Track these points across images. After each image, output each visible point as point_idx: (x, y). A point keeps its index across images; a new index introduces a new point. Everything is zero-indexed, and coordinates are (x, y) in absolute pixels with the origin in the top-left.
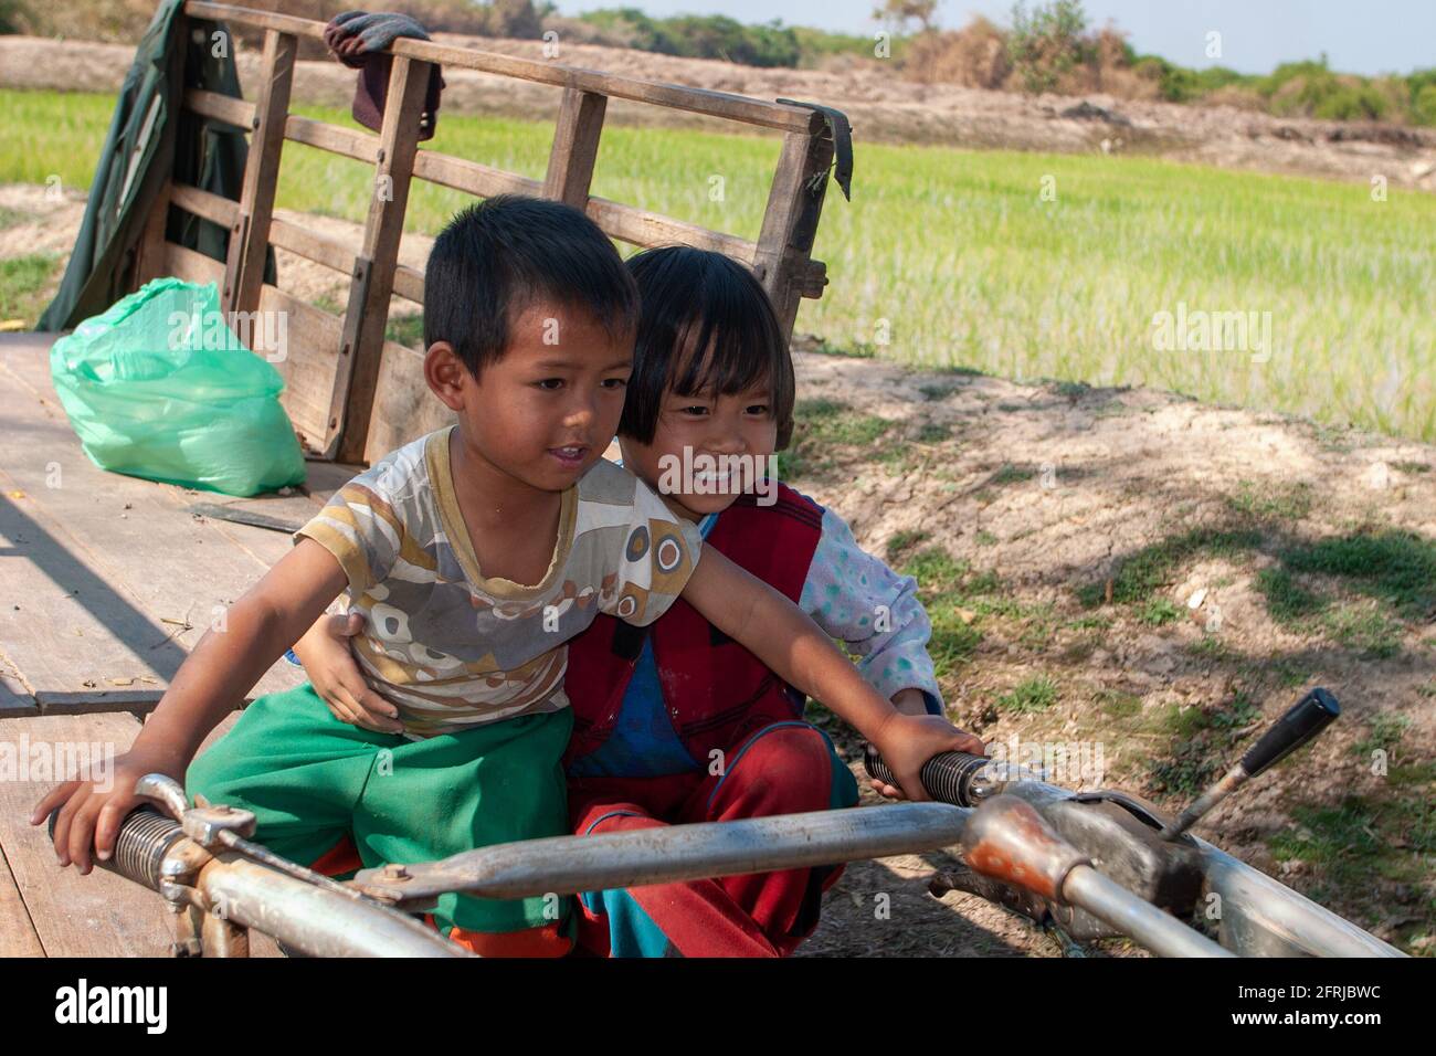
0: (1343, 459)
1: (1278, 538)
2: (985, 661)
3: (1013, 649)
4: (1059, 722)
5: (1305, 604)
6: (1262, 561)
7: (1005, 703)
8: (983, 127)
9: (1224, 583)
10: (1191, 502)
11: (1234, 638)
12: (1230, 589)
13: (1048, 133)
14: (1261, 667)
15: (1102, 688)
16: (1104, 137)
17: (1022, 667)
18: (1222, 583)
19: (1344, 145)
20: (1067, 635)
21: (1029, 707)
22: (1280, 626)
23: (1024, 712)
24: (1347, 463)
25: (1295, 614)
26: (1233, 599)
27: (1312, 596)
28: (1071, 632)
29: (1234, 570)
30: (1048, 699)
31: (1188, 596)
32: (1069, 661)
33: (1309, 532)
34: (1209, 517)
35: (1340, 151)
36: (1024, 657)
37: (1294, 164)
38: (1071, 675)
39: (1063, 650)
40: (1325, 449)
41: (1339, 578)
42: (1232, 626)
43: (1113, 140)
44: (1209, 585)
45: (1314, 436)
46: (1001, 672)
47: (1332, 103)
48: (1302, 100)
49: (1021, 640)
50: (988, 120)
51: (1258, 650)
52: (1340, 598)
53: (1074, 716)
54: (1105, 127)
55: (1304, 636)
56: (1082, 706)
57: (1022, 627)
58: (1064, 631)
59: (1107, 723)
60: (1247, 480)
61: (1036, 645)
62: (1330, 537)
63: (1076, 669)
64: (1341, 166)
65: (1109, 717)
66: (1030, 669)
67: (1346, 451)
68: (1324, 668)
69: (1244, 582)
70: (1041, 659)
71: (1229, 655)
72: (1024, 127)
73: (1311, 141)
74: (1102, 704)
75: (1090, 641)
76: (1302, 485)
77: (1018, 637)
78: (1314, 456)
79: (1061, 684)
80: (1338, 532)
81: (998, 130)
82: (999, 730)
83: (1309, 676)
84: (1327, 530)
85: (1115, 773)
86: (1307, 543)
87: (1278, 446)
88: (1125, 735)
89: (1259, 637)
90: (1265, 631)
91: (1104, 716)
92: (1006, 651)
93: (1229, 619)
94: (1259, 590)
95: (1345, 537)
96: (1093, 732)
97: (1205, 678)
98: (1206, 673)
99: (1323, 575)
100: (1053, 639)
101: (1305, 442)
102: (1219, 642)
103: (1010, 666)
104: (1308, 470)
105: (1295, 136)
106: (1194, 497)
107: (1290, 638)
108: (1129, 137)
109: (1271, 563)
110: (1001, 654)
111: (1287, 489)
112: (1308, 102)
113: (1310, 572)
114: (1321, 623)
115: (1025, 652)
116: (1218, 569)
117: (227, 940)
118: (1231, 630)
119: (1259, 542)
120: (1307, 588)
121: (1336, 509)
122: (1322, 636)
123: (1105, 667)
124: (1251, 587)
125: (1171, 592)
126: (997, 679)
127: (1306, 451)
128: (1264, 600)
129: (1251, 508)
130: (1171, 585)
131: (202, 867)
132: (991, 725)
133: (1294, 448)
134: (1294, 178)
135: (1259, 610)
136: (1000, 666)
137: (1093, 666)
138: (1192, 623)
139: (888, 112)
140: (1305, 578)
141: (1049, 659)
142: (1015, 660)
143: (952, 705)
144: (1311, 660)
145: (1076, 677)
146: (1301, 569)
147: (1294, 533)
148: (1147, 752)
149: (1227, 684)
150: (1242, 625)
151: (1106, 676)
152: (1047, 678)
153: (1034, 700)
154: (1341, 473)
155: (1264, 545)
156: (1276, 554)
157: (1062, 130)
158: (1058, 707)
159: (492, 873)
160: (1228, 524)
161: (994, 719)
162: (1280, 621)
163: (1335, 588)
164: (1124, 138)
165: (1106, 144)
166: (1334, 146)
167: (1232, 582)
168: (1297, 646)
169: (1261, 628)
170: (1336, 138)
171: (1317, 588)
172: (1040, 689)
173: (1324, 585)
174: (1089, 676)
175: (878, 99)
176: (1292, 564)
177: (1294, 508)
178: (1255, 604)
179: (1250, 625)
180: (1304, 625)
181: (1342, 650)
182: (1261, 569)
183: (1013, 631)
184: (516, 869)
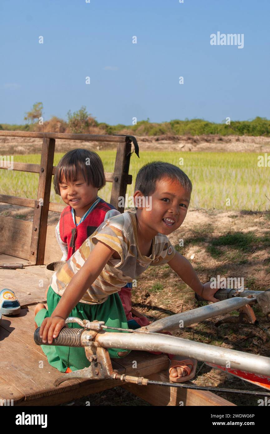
0: (216, 217)
1: (208, 238)
2: (142, 281)
3: (148, 277)
4: (167, 293)
5: (221, 253)
6: (206, 244)
7: (151, 291)
8: (64, 146)
9: (198, 251)
10: (183, 232)
11: (205, 265)
12: (201, 253)
13: (82, 146)
14: (215, 271)
15: (175, 283)
16: (97, 146)
17: (152, 281)
18: (198, 252)
19: (160, 142)
20: (162, 271)
21: (158, 291)
22: (216, 260)
23: (157, 292)
24: (217, 218)
25: (219, 256)
26: (202, 255)
27: (222, 251)
28: (163, 270)
29: (200, 248)
30: (162, 288)
31: (190, 256)
32: (164, 277)
33: (216, 236)
34: (189, 235)
35: (159, 143)
36: (152, 278)
37: (149, 148)
38: (166, 281)
39: (162, 275)
40: (210, 215)
41: (227, 246)
42: (203, 262)
43: (100, 147)
44: (195, 252)
45: (206, 212)
46: (147, 283)
47: (152, 131)
48: (144, 131)
49: (150, 274)
50: (65, 144)
51: (212, 267)
52: (229, 251)
53: (170, 291)
54: (97, 143)
55: (223, 262)
56: (171, 288)
57: (149, 271)
58: (161, 270)
59: (179, 291)
60: (196, 225)
61: (154, 275)
62: (221, 236)
63: (166, 279)
64: (161, 147)
65: (179, 290)
66: (155, 281)
67: (215, 215)
68: (231, 269)
69: (204, 251)
70: (157, 278)
71: (206, 269)
72: (75, 145)
73: (151, 141)
74: (176, 287)
75: (168, 271)
76: (210, 224)
77: (149, 274)
78: (209, 217)
79: (164, 284)
80: (222, 235)
81: (68, 147)
82: (151, 298)
83: (227, 271)
84: (220, 234)
85: (185, 304)
86: (216, 239)
87: (198, 216)
88: (185, 294)
89: (211, 263)
90: (212, 262)
91: (178, 290)
92: (147, 278)
93: (202, 260)
94: (208, 252)
95: (225, 235)
96: (176, 294)
97: (201, 276)
98: (201, 275)
99: (223, 246)
100: (158, 273)
101: (205, 214)
102: (202, 267)
103: (149, 281)
104: (208, 221)
105: (147, 140)
106: (184, 231)
107: (219, 263)
108: (104, 145)
109: (209, 245)
110: (146, 278)
111: (206, 226)
112: (146, 132)
113: (219, 246)
114: (226, 257)
115: (152, 277)
116: (196, 248)
117: (105, 353)
118: (204, 263)
119: (204, 240)
120: (220, 250)
121: (220, 229)
122: (227, 261)
123: (174, 278)
124: (206, 252)
125: (185, 256)
126: (147, 285)
127: (206, 216)
128: (210, 254)
129: (199, 232)
130: (185, 254)
131: (96, 336)
132: (148, 297)
133: (202, 216)
134: (149, 152)
135: (209, 257)
136: (146, 282)
137: (171, 278)
138: (193, 263)
139: (37, 145)
140: (218, 247)
141: (159, 278)
142: (149, 280)
143: (136, 294)
144: (226, 267)
145: (168, 281)
146: (217, 245)
147: (212, 237)
148: (192, 297)
149: (207, 277)
150: (206, 261)
151: (175, 279)
152: (160, 283)
153: (158, 289)
154: (217, 220)
155: (206, 241)
156: (209, 242)
157: (85, 145)
158: (165, 290)
159: (165, 325)
160: (195, 237)
161: (149, 296)
162: (216, 259)
163: (226, 249)
164: (103, 146)
165: (98, 148)
166: (157, 142)
167: (201, 251)
168: (222, 264)
169: (211, 261)
170: (157, 140)
171: (222, 249)
172: (159, 286)
173: (224, 248)
174: (171, 281)
175: (33, 142)
176: (214, 244)
177: (210, 230)
178: (208, 256)
179: (208, 261)
180: (222, 259)
181: (233, 263)
182: (207, 246)
183: (147, 272)
184: (168, 323)
